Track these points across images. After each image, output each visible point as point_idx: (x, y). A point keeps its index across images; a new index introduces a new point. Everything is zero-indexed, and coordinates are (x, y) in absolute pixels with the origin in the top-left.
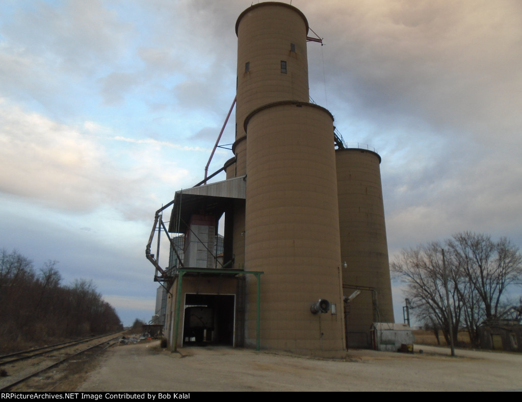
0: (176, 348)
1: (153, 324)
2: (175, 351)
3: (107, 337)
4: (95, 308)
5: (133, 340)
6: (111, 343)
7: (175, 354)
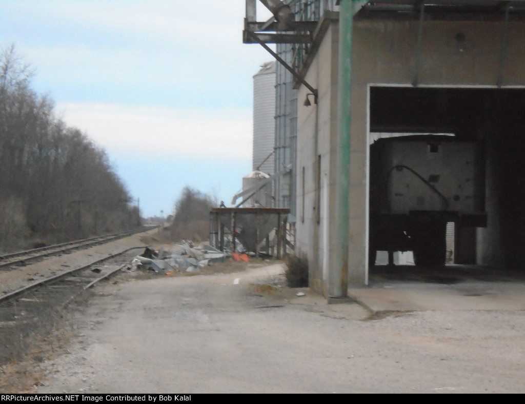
0: (344, 286)
1: (248, 205)
2: (344, 297)
3: (91, 251)
4: (36, 148)
5: (181, 259)
6: (107, 269)
7: (342, 308)
